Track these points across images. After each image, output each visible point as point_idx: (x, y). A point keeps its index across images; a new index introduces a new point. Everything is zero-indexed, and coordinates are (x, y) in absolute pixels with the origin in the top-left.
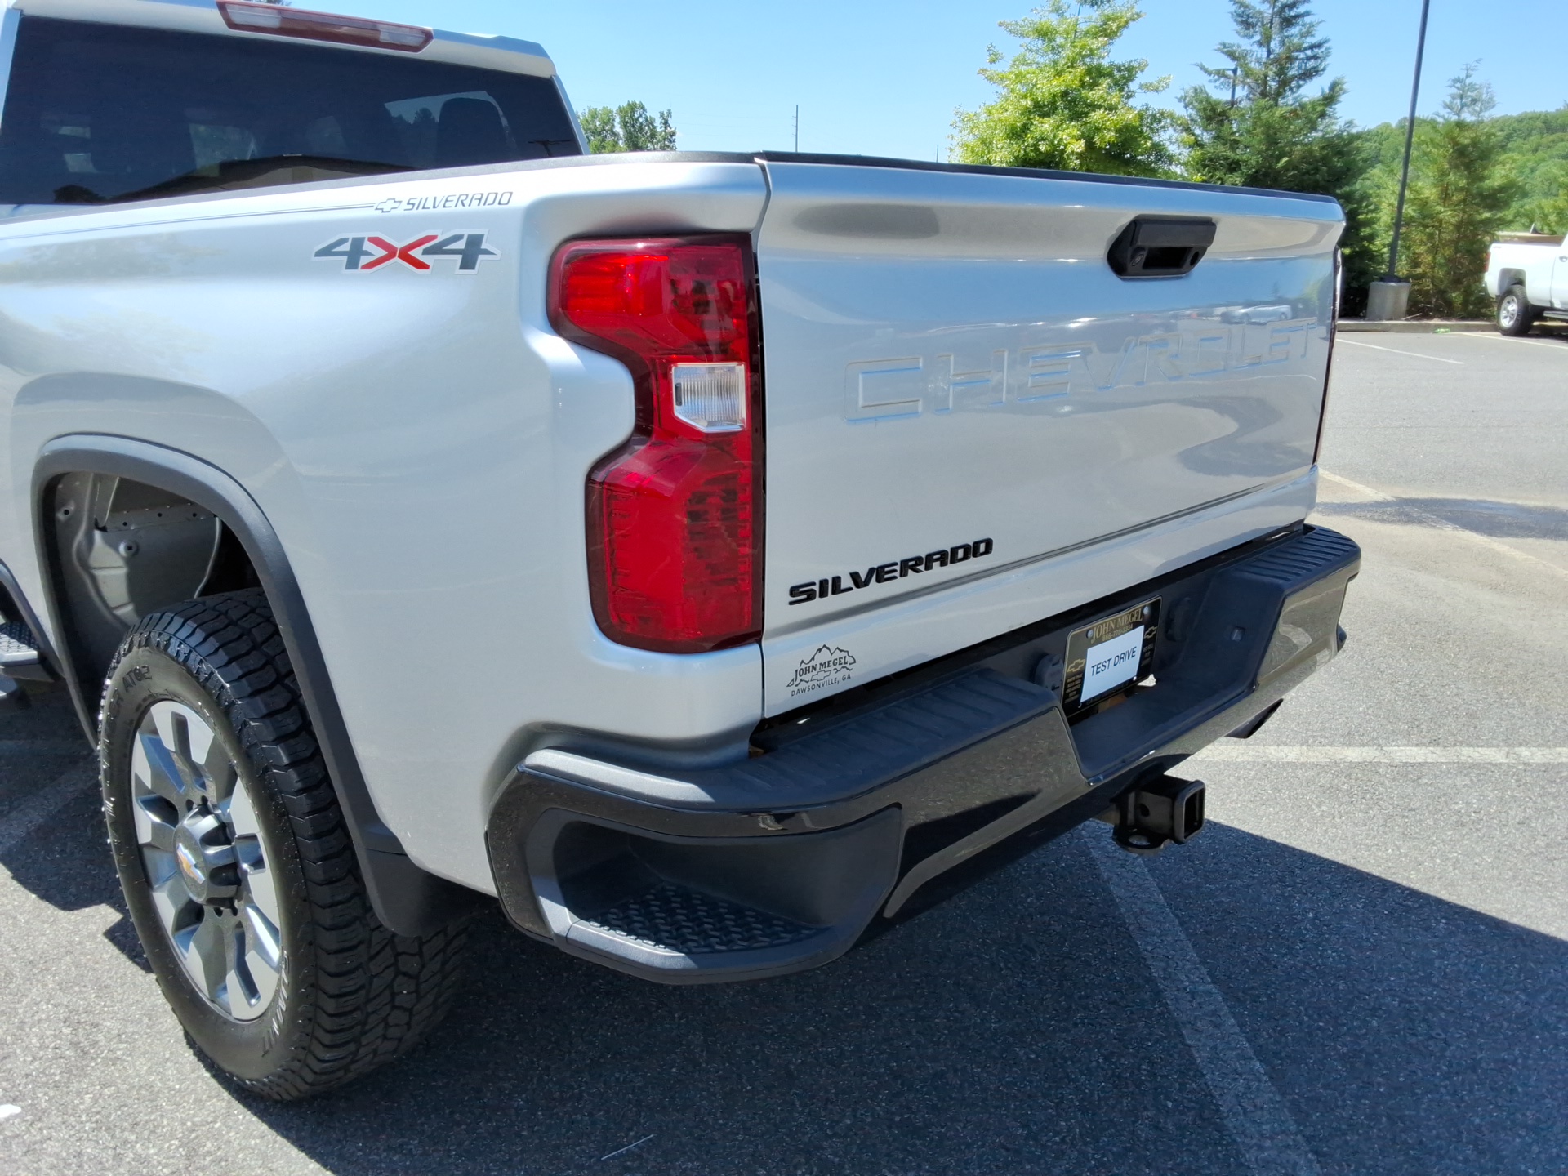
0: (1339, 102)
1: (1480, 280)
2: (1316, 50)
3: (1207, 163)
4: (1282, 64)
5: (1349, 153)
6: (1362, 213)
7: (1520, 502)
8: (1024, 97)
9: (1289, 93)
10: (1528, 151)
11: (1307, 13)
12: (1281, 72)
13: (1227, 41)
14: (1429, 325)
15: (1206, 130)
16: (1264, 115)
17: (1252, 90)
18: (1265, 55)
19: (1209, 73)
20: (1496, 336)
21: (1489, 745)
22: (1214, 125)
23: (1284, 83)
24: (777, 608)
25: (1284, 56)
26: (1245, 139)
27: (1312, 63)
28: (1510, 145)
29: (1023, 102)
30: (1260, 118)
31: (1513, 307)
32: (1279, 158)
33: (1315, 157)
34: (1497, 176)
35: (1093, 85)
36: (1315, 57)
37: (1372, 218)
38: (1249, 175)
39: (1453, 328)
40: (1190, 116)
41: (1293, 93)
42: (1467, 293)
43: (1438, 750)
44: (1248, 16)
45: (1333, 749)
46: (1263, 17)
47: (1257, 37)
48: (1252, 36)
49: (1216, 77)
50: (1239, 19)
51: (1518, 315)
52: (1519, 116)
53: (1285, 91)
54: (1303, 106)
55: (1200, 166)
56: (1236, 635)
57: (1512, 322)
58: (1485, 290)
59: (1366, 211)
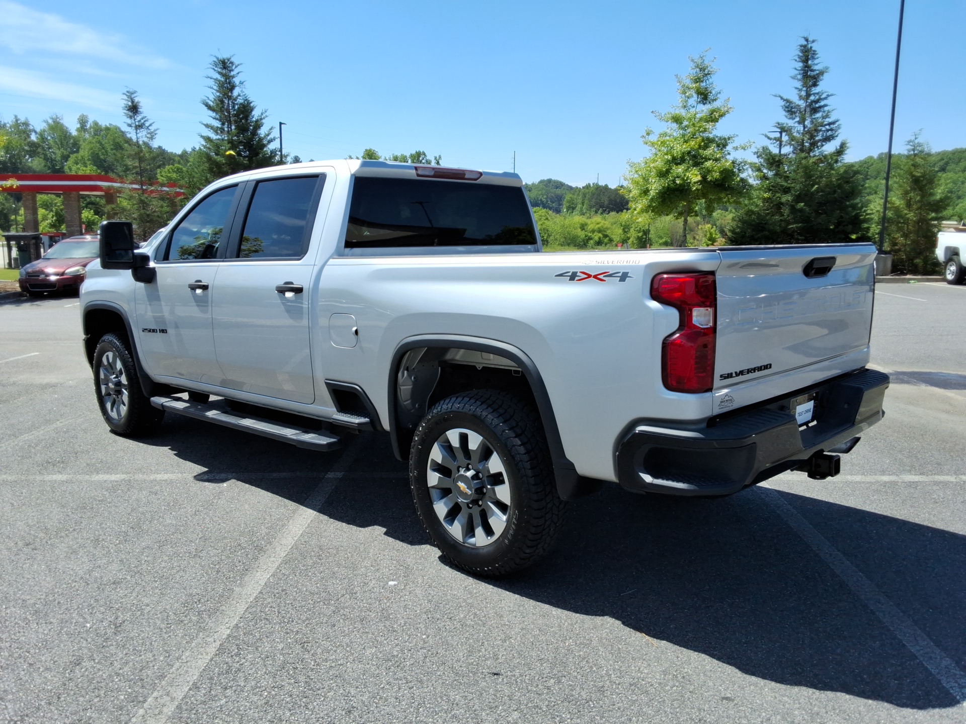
0: (846, 154)
1: (933, 252)
2: (832, 126)
3: (771, 188)
4: (811, 134)
5: (853, 182)
6: (862, 215)
7: (960, 373)
8: (667, 154)
9: (816, 149)
10: (959, 171)
11: (825, 105)
12: (812, 137)
13: (780, 121)
14: (904, 278)
15: (770, 170)
16: (803, 162)
17: (795, 149)
18: (802, 128)
19: (770, 139)
20: (944, 285)
21: (947, 474)
22: (774, 168)
23: (814, 144)
24: (717, 382)
25: (813, 129)
26: (792, 175)
27: (830, 133)
28: (948, 168)
29: (666, 157)
30: (801, 163)
31: (953, 268)
32: (813, 185)
33: (834, 184)
34: (939, 192)
35: (706, 147)
36: (831, 130)
37: (868, 218)
38: (796, 195)
39: (919, 280)
40: (760, 162)
41: (819, 149)
42: (926, 261)
43: (924, 477)
44: (792, 108)
45: (876, 477)
46: (800, 108)
47: (797, 119)
48: (794, 118)
49: (774, 141)
50: (787, 109)
51: (956, 272)
52: (953, 150)
53: (814, 148)
54: (825, 157)
55: (767, 190)
56: (846, 406)
57: (953, 277)
58: (936, 258)
59: (864, 214)
